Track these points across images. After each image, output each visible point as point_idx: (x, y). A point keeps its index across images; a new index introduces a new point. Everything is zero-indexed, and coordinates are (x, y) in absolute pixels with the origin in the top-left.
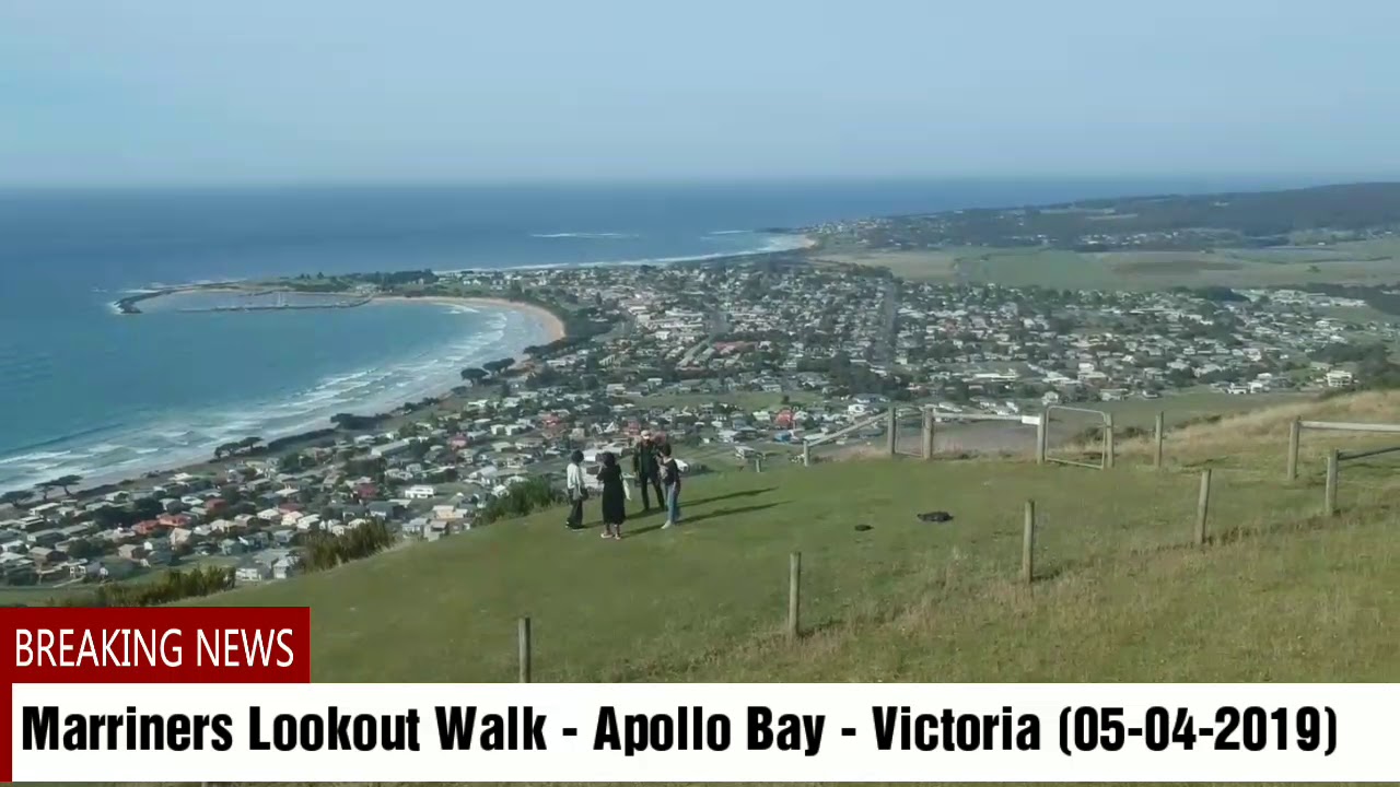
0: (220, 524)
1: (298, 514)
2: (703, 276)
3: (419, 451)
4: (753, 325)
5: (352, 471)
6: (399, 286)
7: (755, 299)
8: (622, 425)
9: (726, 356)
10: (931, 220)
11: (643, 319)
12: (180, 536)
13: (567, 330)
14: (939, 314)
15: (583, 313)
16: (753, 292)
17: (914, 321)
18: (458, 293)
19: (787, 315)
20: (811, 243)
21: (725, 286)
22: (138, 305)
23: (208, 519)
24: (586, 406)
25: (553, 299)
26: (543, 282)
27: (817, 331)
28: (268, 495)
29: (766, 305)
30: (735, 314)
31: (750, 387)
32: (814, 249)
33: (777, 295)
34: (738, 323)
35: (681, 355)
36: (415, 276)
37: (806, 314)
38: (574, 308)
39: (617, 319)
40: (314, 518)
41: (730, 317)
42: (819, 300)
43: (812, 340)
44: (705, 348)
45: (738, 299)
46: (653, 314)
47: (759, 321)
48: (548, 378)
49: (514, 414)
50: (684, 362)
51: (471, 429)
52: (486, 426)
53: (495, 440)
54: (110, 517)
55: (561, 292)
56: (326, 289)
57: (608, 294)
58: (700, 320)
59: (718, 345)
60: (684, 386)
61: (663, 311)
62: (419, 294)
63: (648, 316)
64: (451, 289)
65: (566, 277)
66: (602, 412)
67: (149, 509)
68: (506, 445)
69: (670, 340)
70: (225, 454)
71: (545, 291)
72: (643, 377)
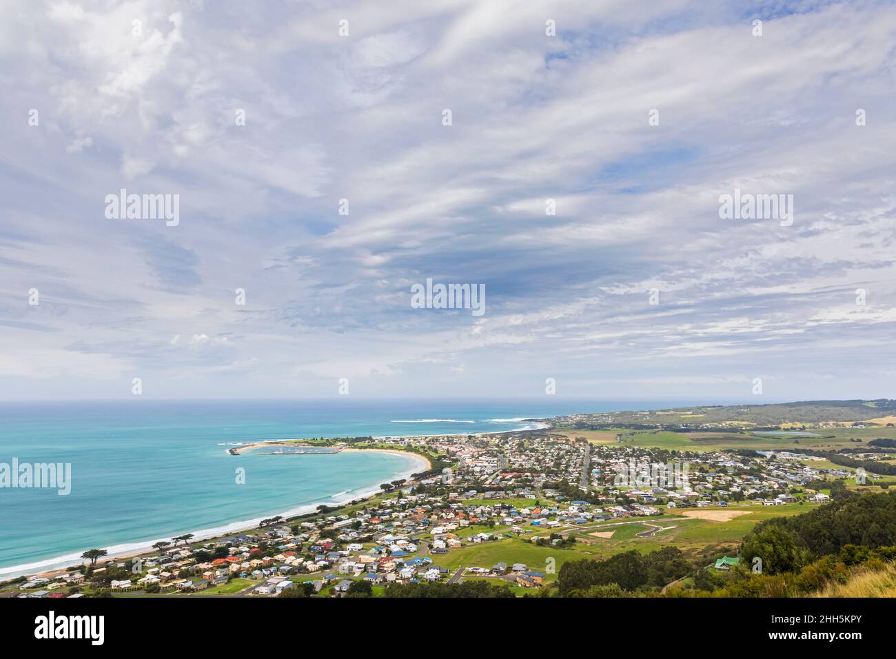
0: (256, 562)
1: (293, 558)
2: (497, 441)
3: (356, 526)
4: (521, 465)
5: (323, 536)
6: (356, 444)
7: (521, 452)
8: (456, 514)
9: (508, 480)
10: (605, 416)
11: (469, 461)
12: (234, 567)
13: (432, 466)
14: (611, 461)
15: (440, 458)
16: (521, 449)
17: (599, 464)
18: (382, 448)
19: (537, 460)
20: (547, 426)
21: (508, 446)
22: (238, 451)
23: (249, 560)
24: (439, 504)
25: (426, 451)
26: (423, 443)
27: (552, 469)
28: (281, 547)
29: (527, 455)
30: (512, 459)
31: (519, 496)
32: (550, 429)
33: (532, 450)
34: (514, 464)
35: (486, 479)
36: (364, 439)
37: (547, 460)
38: (435, 456)
39: (457, 460)
40: (301, 560)
41: (510, 461)
42: (553, 453)
43: (549, 472)
44: (497, 475)
45: (514, 452)
46: (473, 459)
47: (523, 463)
48: (421, 489)
49: (404, 508)
50: (488, 482)
51: (383, 514)
52: (390, 514)
53: (393, 520)
54: (202, 557)
55: (430, 448)
56: (323, 445)
57: (452, 449)
58: (495, 462)
59: (504, 474)
60: (488, 494)
61: (478, 457)
62: (365, 448)
63: (471, 460)
64: (380, 445)
65: (433, 441)
66: (446, 507)
67: (223, 553)
68: (399, 523)
69: (481, 471)
70: (265, 524)
71: (423, 447)
72: (467, 490)
